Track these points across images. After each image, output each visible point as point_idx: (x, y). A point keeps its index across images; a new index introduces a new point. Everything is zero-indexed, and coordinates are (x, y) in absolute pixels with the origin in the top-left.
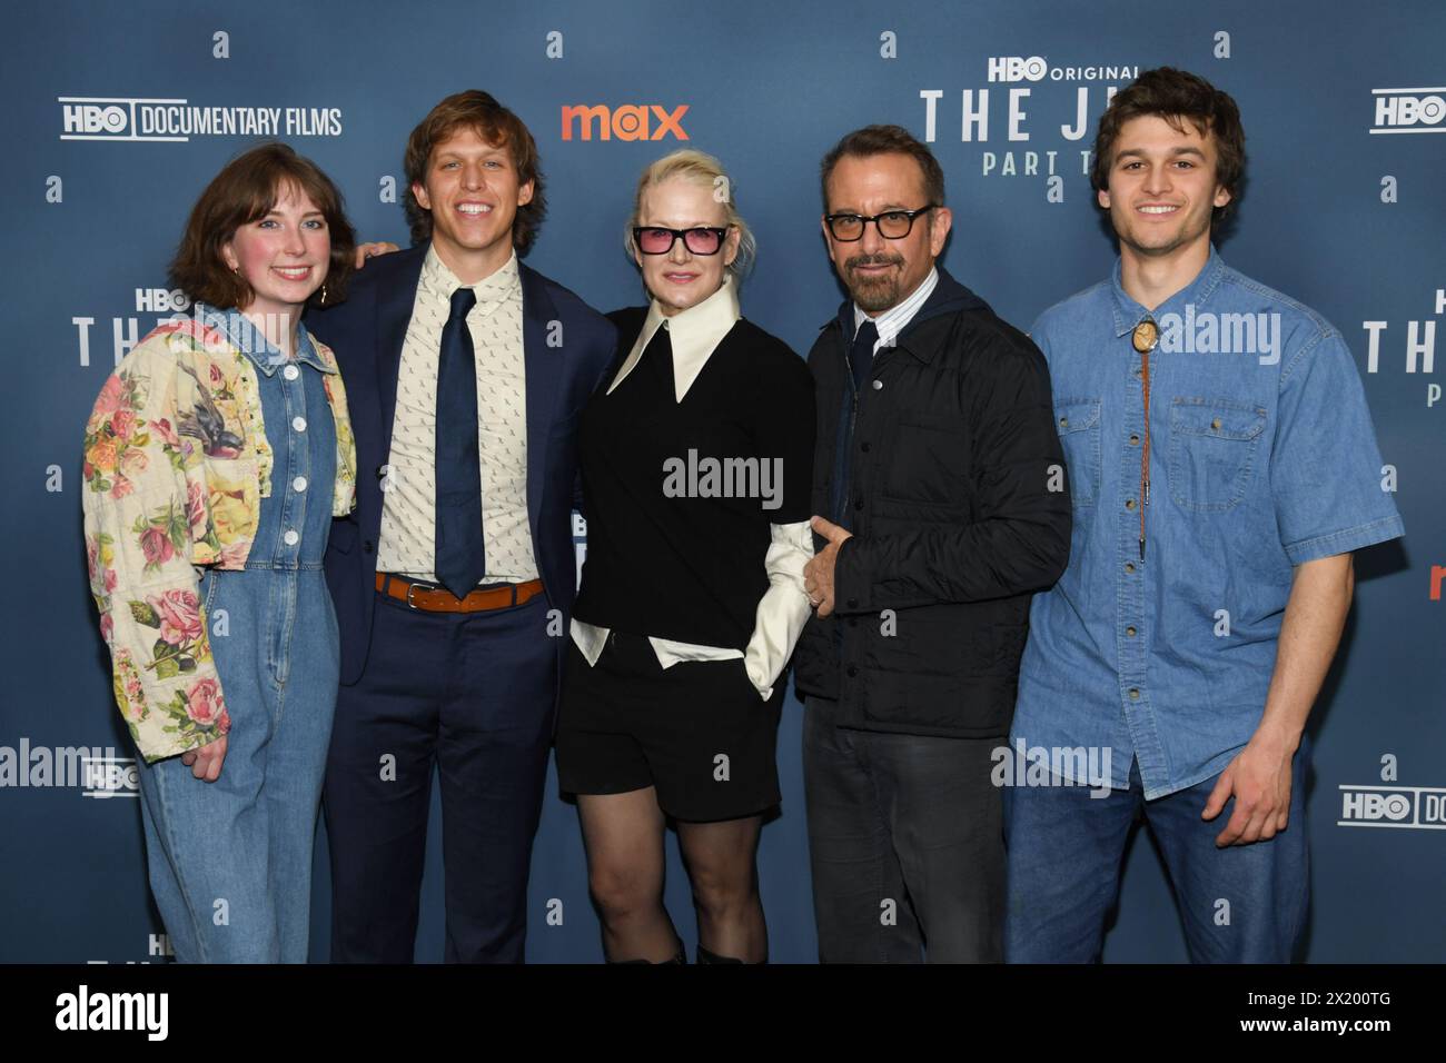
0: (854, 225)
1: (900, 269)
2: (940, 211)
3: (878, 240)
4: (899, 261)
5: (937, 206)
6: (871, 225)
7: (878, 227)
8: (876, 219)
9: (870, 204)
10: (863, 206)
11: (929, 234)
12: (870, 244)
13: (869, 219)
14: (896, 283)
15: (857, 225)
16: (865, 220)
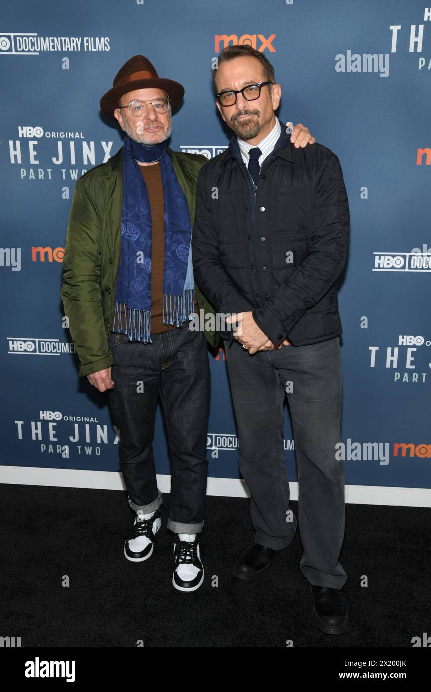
0: (231, 97)
1: (259, 116)
2: (274, 86)
3: (244, 102)
4: (257, 113)
5: (272, 84)
6: (240, 94)
7: (243, 94)
8: (242, 91)
9: (238, 85)
10: (234, 85)
11: (271, 97)
12: (241, 104)
13: (238, 92)
14: (258, 123)
15: (233, 96)
16: (236, 92)
